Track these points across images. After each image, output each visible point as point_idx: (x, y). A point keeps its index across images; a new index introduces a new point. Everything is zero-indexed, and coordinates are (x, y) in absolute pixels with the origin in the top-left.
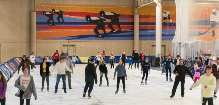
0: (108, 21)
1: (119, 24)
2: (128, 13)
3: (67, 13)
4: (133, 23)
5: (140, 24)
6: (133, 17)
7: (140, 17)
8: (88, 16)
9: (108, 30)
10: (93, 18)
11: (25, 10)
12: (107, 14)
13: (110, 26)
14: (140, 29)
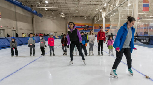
0: (87, 27)
1: (89, 28)
2: (91, 25)
3: (76, 25)
4: (92, 28)
5: (94, 28)
6: (92, 26)
7: (94, 26)
8: (82, 26)
9: (87, 29)
10: (83, 26)
11: (65, 23)
12: (86, 25)
13: (87, 28)
14: (94, 29)
